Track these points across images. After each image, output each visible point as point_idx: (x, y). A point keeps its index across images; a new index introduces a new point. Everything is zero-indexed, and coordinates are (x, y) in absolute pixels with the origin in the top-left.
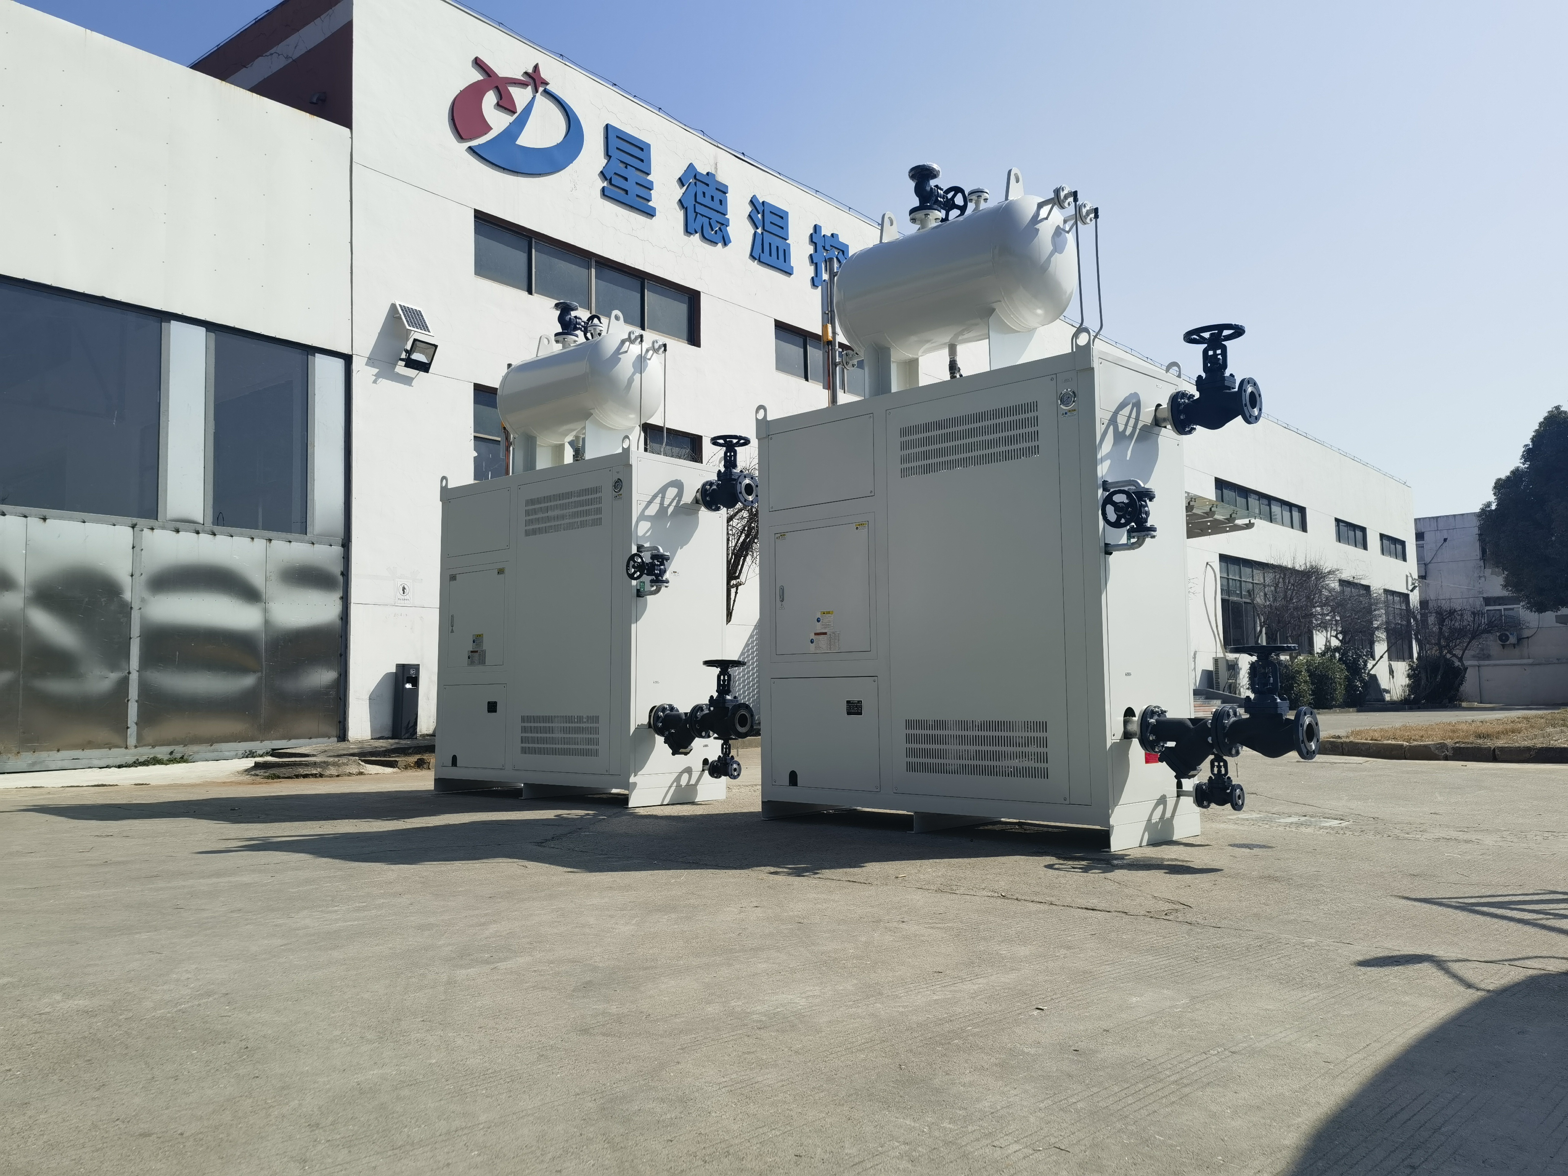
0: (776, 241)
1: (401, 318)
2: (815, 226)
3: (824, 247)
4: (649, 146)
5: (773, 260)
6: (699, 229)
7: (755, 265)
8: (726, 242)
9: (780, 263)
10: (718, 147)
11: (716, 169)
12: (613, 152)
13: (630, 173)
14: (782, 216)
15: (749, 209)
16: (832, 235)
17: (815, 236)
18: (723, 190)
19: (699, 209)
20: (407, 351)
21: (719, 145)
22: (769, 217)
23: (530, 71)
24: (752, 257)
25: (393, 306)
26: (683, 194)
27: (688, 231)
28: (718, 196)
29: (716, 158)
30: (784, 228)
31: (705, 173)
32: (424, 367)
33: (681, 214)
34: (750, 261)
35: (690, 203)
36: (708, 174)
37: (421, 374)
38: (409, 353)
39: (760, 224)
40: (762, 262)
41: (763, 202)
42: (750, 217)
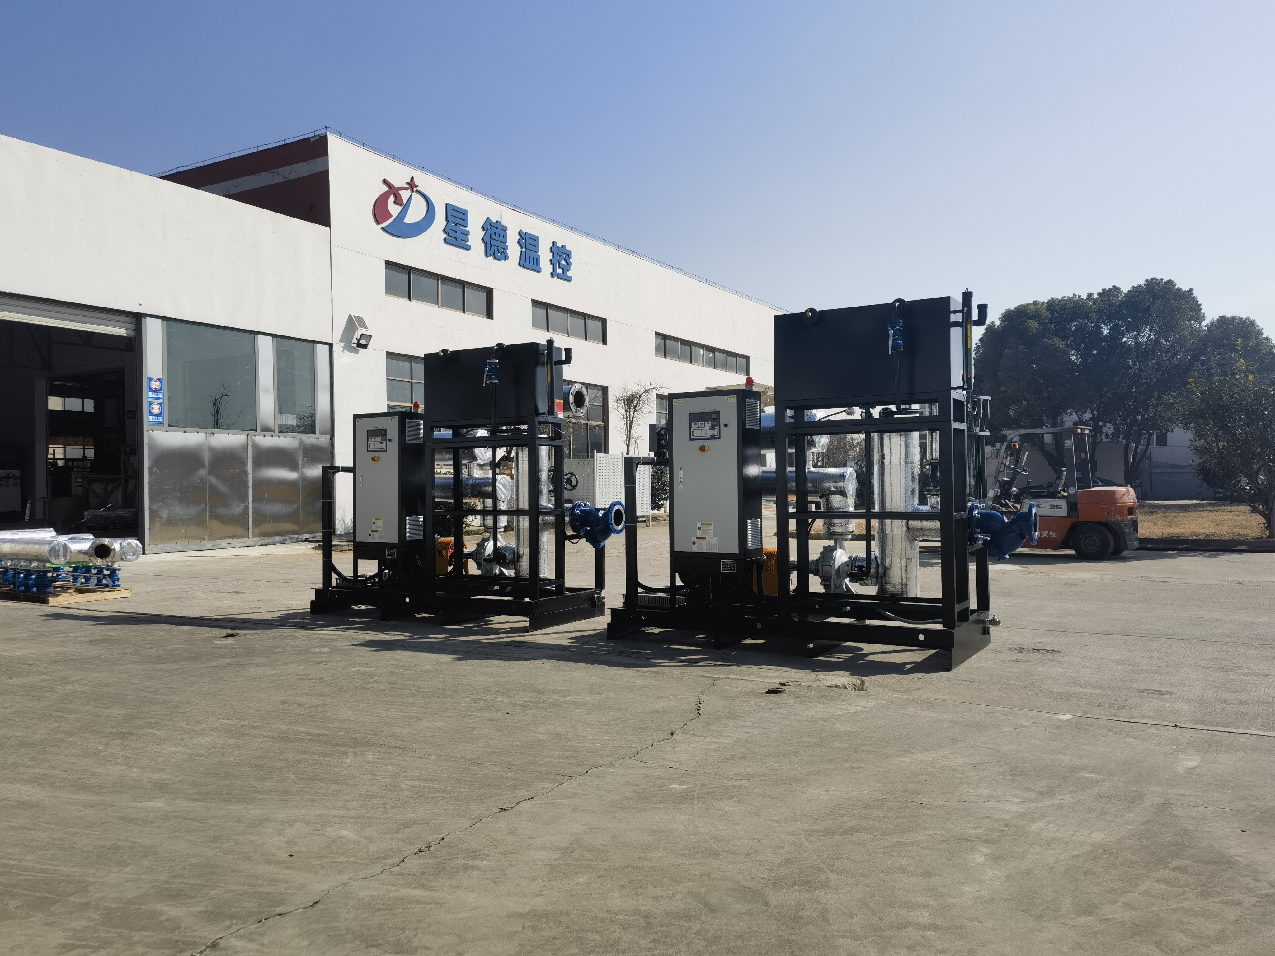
0: (532, 254)
1: (354, 322)
2: (553, 242)
3: (558, 254)
4: (467, 211)
5: (531, 265)
6: (492, 254)
7: (521, 269)
8: (506, 258)
9: (535, 267)
11: (501, 218)
12: (450, 218)
13: (458, 227)
14: (535, 239)
15: (518, 238)
16: (562, 246)
17: (554, 248)
18: (504, 229)
20: (357, 339)
21: (503, 204)
22: (529, 241)
23: (409, 181)
24: (520, 265)
25: (350, 316)
26: (485, 235)
27: (487, 255)
28: (502, 233)
29: (501, 212)
30: (536, 246)
31: (495, 221)
32: (365, 346)
33: (483, 246)
34: (519, 267)
35: (487, 240)
36: (497, 222)
37: (363, 350)
38: (359, 340)
39: (524, 246)
40: (524, 267)
41: (526, 233)
42: (519, 242)
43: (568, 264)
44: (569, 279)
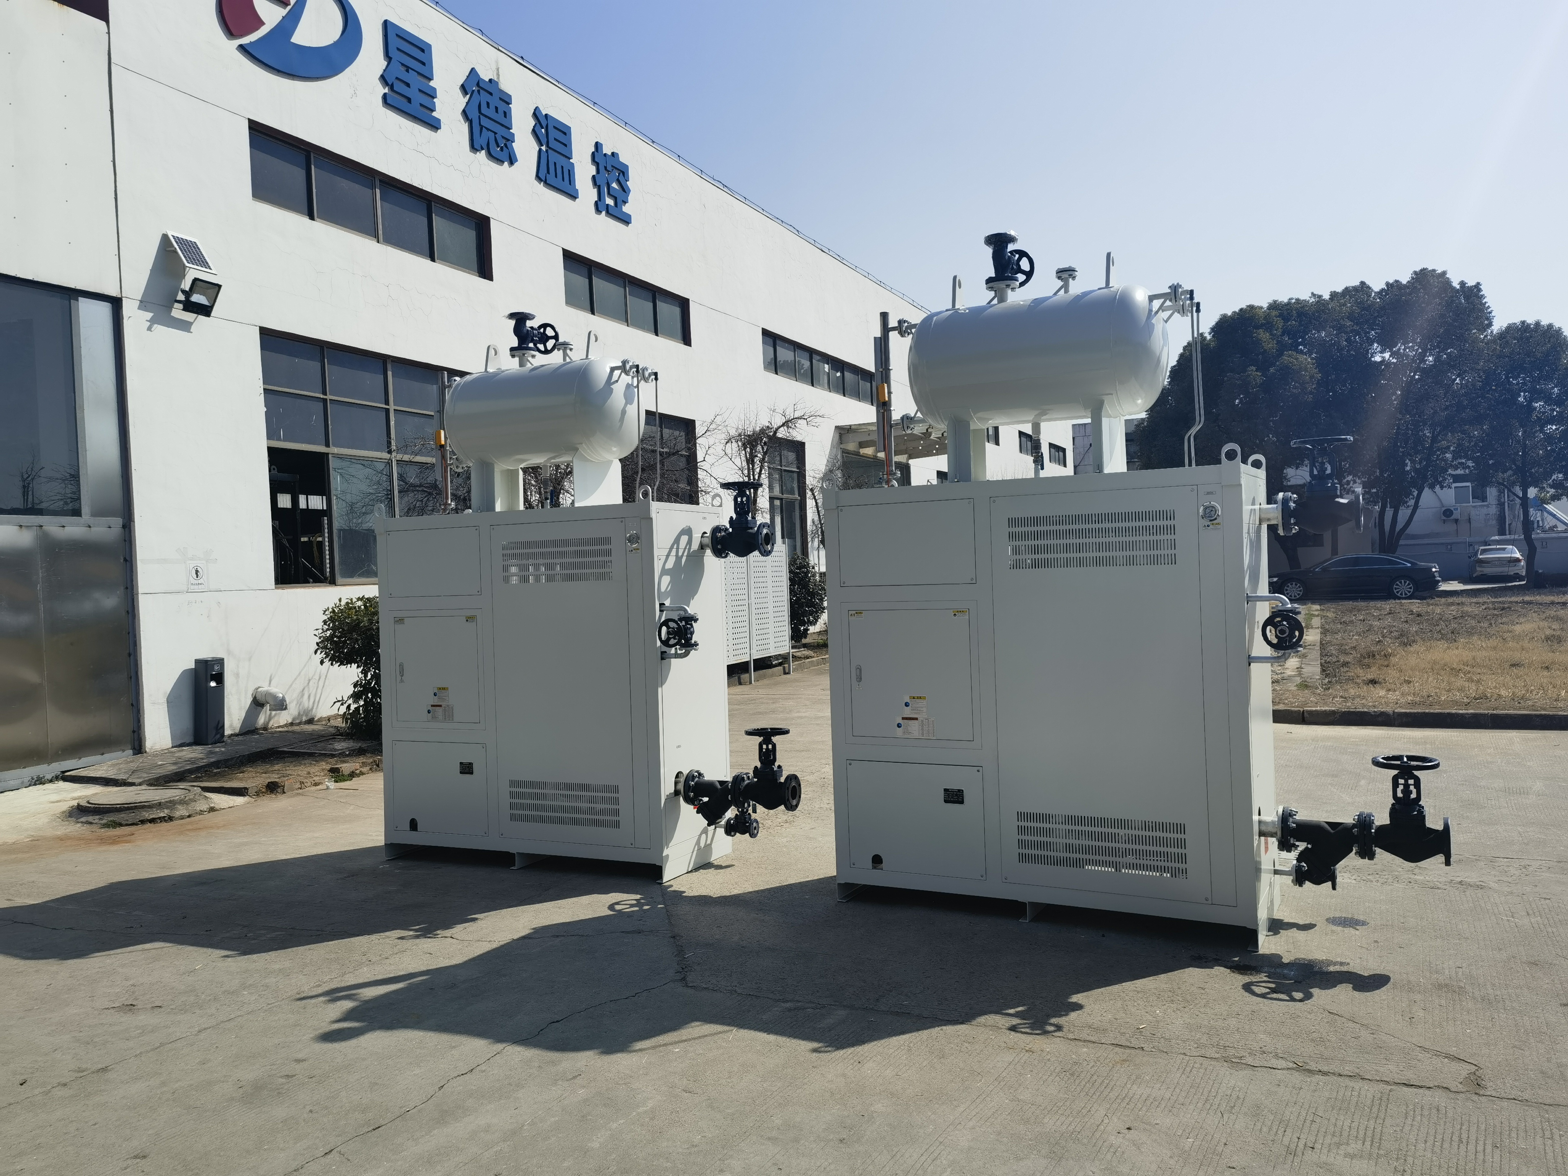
0: (561, 161)
1: (175, 252)
2: (597, 143)
3: (606, 168)
4: (429, 46)
5: (557, 182)
6: (485, 146)
7: (541, 187)
8: (512, 161)
9: (565, 185)
10: (499, 50)
11: (498, 75)
12: (393, 52)
13: (411, 77)
14: (564, 131)
15: (532, 123)
16: (613, 154)
17: (597, 154)
18: (506, 100)
19: (485, 122)
20: (183, 292)
21: (500, 48)
22: (553, 133)
24: (538, 178)
25: (166, 238)
26: (467, 103)
27: (474, 148)
28: (502, 107)
29: (497, 62)
30: (567, 145)
31: (487, 80)
32: (205, 311)
33: (465, 127)
34: (536, 183)
35: (474, 114)
36: (490, 80)
37: (201, 318)
38: (187, 294)
39: (544, 141)
40: (547, 184)
41: (546, 115)
42: (534, 132)
43: (624, 190)
44: (625, 220)
